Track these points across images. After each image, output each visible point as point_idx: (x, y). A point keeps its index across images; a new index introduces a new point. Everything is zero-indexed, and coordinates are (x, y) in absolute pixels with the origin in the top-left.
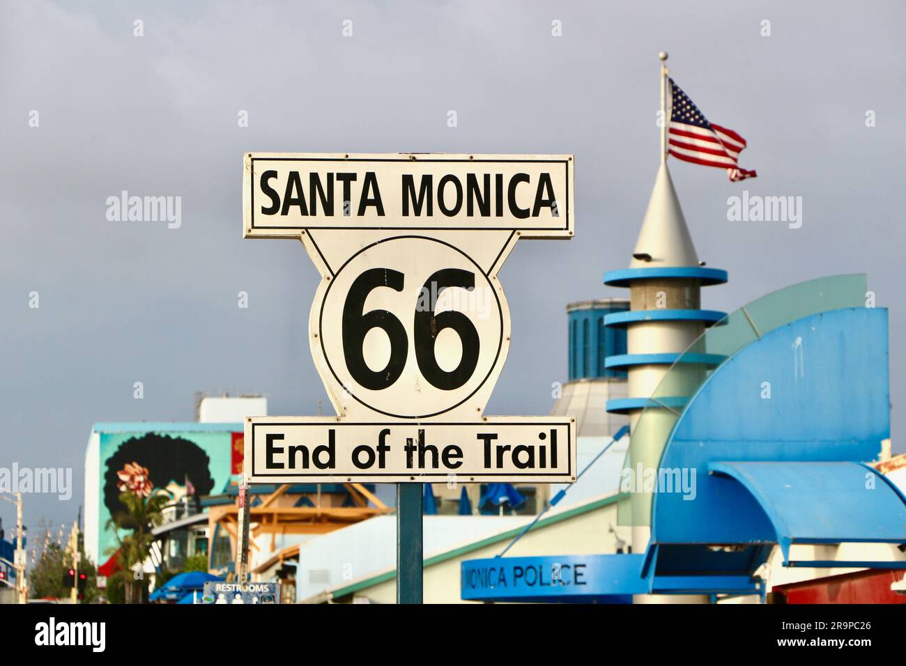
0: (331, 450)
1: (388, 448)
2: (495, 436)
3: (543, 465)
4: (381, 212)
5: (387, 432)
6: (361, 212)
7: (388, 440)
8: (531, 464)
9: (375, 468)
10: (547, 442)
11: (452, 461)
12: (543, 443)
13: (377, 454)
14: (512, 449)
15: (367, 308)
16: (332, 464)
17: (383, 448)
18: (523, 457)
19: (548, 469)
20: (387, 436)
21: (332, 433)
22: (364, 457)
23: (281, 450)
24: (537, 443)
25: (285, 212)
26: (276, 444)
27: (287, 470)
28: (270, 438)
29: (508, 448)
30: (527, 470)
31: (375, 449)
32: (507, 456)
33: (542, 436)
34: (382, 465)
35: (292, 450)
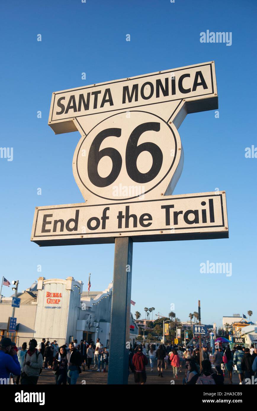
0: (76, 221)
1: (108, 218)
2: (172, 206)
3: (204, 221)
4: (112, 104)
5: (108, 209)
6: (102, 106)
7: (108, 213)
8: (196, 221)
9: (100, 229)
10: (207, 207)
11: (146, 223)
12: (204, 207)
13: (101, 221)
14: (184, 213)
15: (102, 148)
16: (76, 228)
17: (105, 218)
18: (191, 217)
19: (209, 223)
20: (108, 211)
21: (77, 212)
22: (94, 224)
23: (50, 223)
24: (200, 208)
25: (67, 112)
26: (48, 219)
27: (52, 233)
28: (46, 216)
29: (181, 212)
30: (194, 225)
31: (100, 219)
32: (181, 217)
33: (203, 204)
34: (104, 227)
35: (56, 222)
